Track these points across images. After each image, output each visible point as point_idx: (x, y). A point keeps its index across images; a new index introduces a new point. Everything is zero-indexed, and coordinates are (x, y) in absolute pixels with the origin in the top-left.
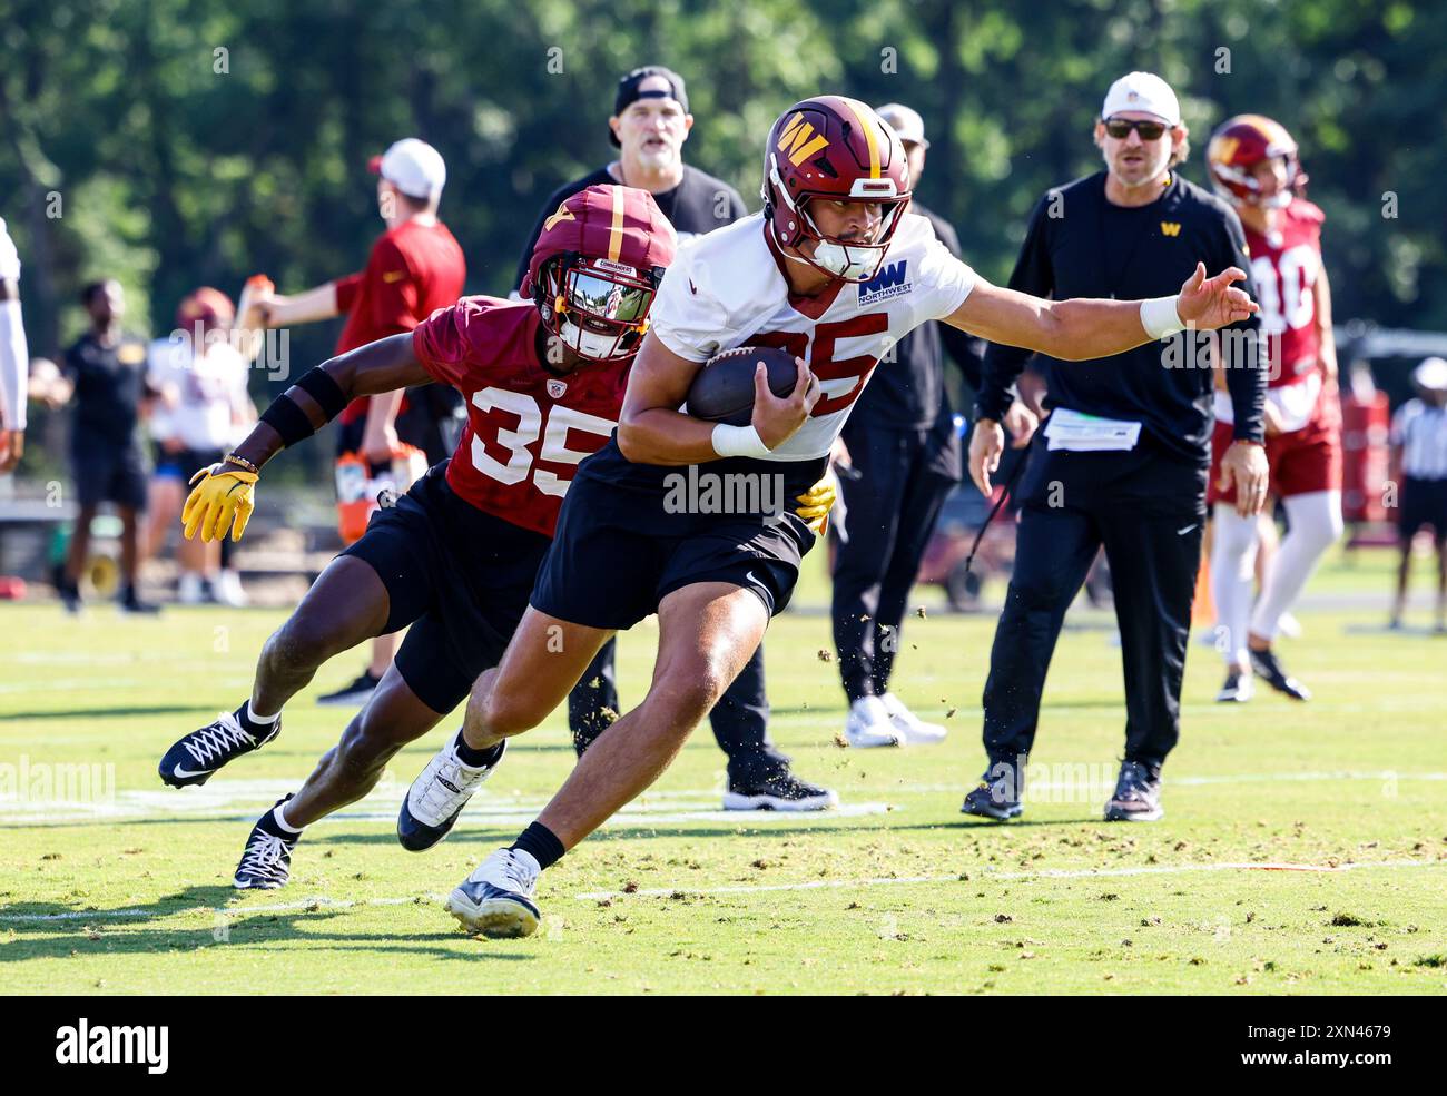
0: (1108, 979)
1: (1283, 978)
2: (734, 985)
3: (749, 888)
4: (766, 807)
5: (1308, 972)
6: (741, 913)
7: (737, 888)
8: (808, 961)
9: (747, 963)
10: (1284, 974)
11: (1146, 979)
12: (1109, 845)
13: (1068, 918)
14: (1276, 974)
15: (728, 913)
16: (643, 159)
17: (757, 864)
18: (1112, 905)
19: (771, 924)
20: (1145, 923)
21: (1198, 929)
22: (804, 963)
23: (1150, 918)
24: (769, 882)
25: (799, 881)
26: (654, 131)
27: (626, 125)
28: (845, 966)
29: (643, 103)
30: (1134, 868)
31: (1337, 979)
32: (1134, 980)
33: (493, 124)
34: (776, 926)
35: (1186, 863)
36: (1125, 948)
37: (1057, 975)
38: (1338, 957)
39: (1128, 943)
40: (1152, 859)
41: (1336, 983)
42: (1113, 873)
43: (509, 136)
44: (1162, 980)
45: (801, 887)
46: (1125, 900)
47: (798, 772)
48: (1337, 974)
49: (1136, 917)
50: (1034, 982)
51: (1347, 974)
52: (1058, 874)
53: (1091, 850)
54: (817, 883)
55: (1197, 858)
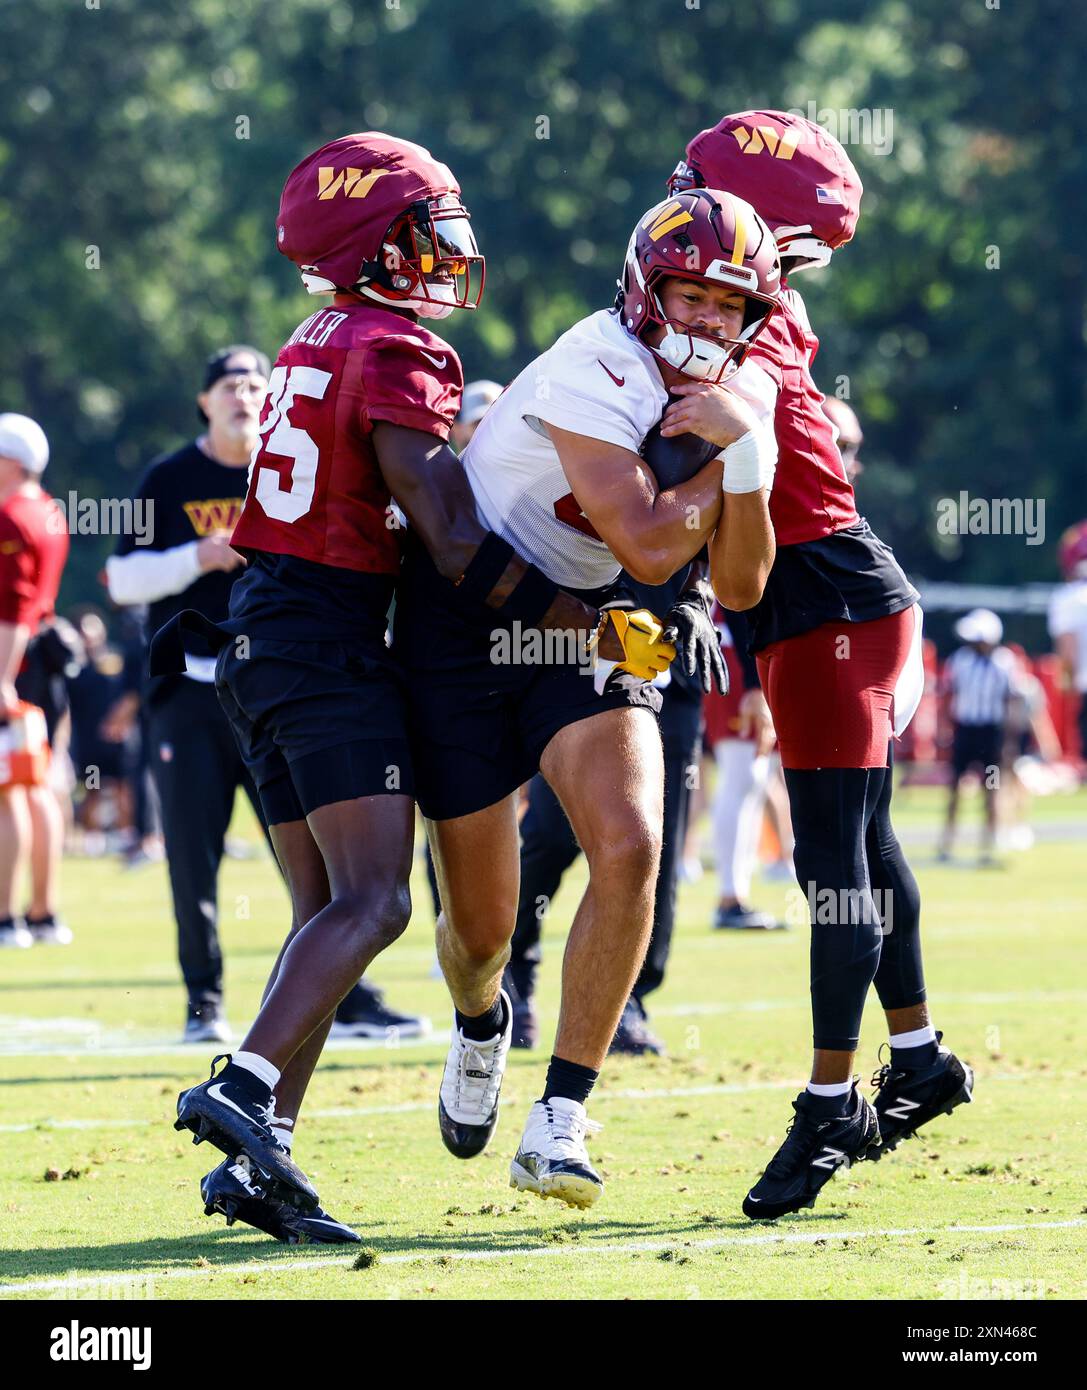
0: (682, 1191)
1: (843, 1188)
2: (334, 1203)
3: (347, 1112)
4: (363, 1035)
5: (867, 1182)
6: (341, 1134)
7: (336, 1112)
8: (404, 1179)
9: (346, 1181)
10: (845, 1183)
11: (717, 1190)
12: (681, 1066)
13: (643, 1135)
14: (837, 1185)
15: (330, 1135)
16: (231, 432)
17: (356, 1089)
18: (686, 1123)
19: (368, 1144)
20: (715, 1139)
21: (764, 1144)
22: (399, 1180)
23: (720, 1134)
24: (366, 1106)
25: (394, 1104)
26: (240, 404)
27: (214, 401)
28: (438, 1183)
29: (230, 379)
30: (705, 1089)
31: (894, 1188)
32: (705, 1192)
33: (100, 402)
34: (373, 1147)
35: (753, 1083)
36: (698, 1162)
37: (634, 1188)
38: (894, 1167)
39: (700, 1157)
40: (721, 1080)
41: (892, 1192)
42: (685, 1093)
43: (117, 415)
44: (732, 1191)
45: (397, 1109)
46: (696, 1117)
47: (391, 1002)
48: (894, 1184)
49: (708, 1133)
50: (613, 1195)
51: (904, 1183)
52: (634, 1093)
53: (664, 1071)
54: (410, 1106)
55: (764, 1077)
